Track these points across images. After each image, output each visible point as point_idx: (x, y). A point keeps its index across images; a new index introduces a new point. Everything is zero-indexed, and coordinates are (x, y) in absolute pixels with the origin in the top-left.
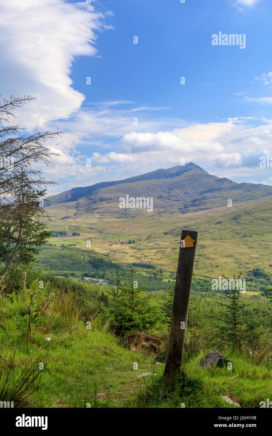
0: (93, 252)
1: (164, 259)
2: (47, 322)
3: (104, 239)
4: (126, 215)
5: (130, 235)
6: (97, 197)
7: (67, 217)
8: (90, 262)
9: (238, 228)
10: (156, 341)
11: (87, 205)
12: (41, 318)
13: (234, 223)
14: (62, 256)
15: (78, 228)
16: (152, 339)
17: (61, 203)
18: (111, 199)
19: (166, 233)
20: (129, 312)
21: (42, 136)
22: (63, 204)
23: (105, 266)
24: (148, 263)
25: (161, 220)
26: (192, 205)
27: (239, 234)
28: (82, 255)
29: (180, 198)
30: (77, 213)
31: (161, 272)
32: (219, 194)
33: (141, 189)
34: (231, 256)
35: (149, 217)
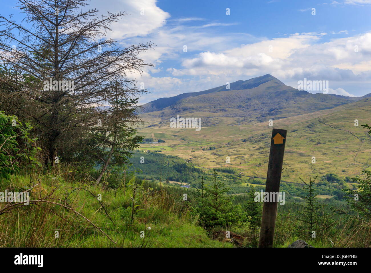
0: (176, 157)
1: (243, 165)
2: (148, 213)
3: (188, 146)
4: (207, 124)
5: (211, 142)
6: (181, 107)
7: (153, 125)
8: (174, 167)
9: (313, 135)
10: (239, 237)
11: (172, 115)
12: (142, 210)
13: (309, 131)
14: (148, 161)
15: (163, 135)
16: (235, 236)
17: (148, 112)
18: (193, 109)
19: (245, 141)
20: (214, 211)
21: (136, 49)
22: (149, 113)
23: (188, 170)
24: (228, 168)
25: (240, 128)
26: (269, 114)
27: (313, 141)
28: (167, 160)
29: (258, 108)
30: (162, 121)
31: (240, 177)
32: (294, 103)
33: (222, 99)
34: (305, 162)
35: (229, 125)
